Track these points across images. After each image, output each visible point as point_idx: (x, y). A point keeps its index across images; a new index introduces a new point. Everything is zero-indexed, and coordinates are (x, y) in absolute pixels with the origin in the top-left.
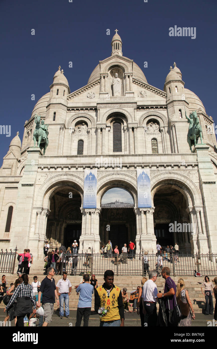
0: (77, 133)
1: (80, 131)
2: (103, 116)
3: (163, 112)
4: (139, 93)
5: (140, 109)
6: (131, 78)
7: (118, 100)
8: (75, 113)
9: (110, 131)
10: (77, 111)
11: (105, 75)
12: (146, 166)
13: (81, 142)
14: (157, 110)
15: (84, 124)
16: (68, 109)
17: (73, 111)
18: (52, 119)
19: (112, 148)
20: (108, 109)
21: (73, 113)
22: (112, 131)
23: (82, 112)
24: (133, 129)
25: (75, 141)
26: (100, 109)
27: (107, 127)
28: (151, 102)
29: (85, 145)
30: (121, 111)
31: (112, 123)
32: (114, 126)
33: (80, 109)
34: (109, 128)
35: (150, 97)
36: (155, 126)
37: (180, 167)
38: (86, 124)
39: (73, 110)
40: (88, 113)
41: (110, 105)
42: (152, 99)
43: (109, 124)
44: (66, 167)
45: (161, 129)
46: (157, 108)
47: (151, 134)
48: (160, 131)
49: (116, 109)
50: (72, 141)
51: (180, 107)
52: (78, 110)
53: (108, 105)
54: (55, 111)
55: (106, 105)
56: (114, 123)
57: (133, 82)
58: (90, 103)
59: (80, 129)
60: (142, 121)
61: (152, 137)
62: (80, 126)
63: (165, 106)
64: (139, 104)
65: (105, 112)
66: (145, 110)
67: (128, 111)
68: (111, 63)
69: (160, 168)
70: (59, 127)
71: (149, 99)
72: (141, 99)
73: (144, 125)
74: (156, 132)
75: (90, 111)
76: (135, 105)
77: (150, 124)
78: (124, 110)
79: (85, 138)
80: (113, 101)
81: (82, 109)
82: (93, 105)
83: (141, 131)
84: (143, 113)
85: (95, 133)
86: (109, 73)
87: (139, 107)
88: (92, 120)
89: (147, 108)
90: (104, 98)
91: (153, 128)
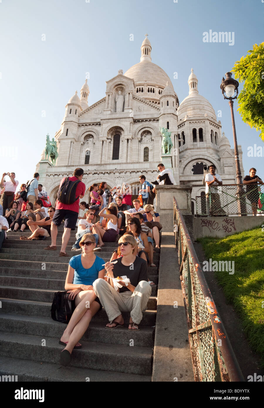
0: (86, 144)
1: (88, 143)
2: (105, 130)
4: (137, 108)
5: (136, 122)
6: (131, 95)
7: (118, 116)
8: (84, 128)
9: (110, 142)
10: (86, 127)
11: (109, 94)
12: (122, 172)
14: (151, 122)
15: (91, 137)
16: (79, 125)
17: (83, 127)
18: (65, 134)
19: (111, 156)
20: (109, 124)
21: (82, 128)
22: (112, 142)
23: (90, 127)
24: (128, 140)
25: (83, 152)
26: (103, 124)
27: (108, 139)
28: (146, 115)
30: (119, 125)
31: (113, 136)
32: (114, 138)
33: (88, 125)
34: (110, 140)
35: (146, 111)
36: (149, 136)
37: (147, 172)
38: (92, 136)
39: (83, 125)
40: (94, 128)
41: (111, 120)
42: (147, 112)
43: (110, 137)
44: (66, 174)
45: (152, 139)
46: (150, 120)
47: (144, 143)
50: (81, 151)
51: (168, 120)
52: (86, 125)
53: (109, 120)
54: (68, 128)
55: (107, 120)
56: (115, 136)
57: (133, 98)
58: (96, 119)
59: (88, 141)
60: (137, 133)
61: (145, 146)
62: (89, 139)
63: (158, 119)
64: (137, 118)
65: (107, 126)
66: (140, 123)
67: (125, 125)
68: (115, 83)
69: (132, 174)
70: (70, 141)
71: (145, 113)
72: (139, 113)
73: (139, 136)
74: (148, 142)
75: (97, 126)
76: (132, 120)
77: (144, 135)
78: (122, 124)
79: (91, 149)
80: (113, 117)
81: (90, 125)
82: (98, 120)
83: (136, 141)
84: (139, 125)
85: (99, 144)
86: (114, 91)
87: (136, 121)
88: (98, 134)
89: (142, 121)
90: (107, 114)
91: (147, 138)
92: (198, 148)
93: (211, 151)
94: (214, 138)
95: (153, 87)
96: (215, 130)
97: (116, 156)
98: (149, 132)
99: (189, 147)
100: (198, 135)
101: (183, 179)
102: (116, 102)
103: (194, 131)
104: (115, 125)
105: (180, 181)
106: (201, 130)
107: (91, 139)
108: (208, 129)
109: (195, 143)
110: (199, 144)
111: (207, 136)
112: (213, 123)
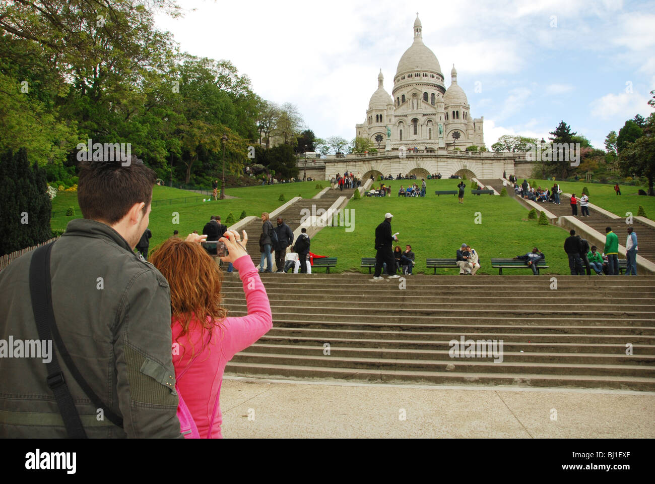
0: (399, 126)
3: (433, 117)
4: (425, 108)
7: (415, 112)
9: (412, 126)
10: (399, 117)
11: (410, 99)
12: (422, 143)
13: (401, 131)
16: (395, 116)
18: (389, 122)
19: (413, 133)
21: (397, 118)
23: (401, 117)
24: (421, 125)
26: (408, 116)
27: (411, 124)
28: (429, 112)
29: (403, 132)
31: (413, 122)
32: (414, 124)
36: (431, 123)
38: (402, 122)
39: (397, 116)
40: (403, 118)
41: (412, 115)
46: (431, 115)
47: (429, 126)
48: (433, 125)
49: (414, 117)
50: (397, 130)
51: (440, 115)
54: (390, 118)
55: (410, 115)
58: (403, 113)
60: (425, 121)
61: (429, 128)
63: (435, 114)
64: (425, 113)
65: (410, 118)
67: (419, 117)
69: (426, 144)
70: (392, 125)
71: (429, 110)
72: (425, 110)
73: (426, 123)
74: (431, 126)
76: (422, 115)
77: (428, 122)
79: (402, 129)
80: (413, 113)
82: (405, 114)
83: (425, 125)
84: (426, 117)
85: (406, 127)
86: (411, 97)
87: (424, 115)
88: (405, 121)
89: (428, 115)
90: (409, 111)
91: (430, 124)
92: (455, 123)
93: (463, 125)
94: (465, 116)
95: (426, 73)
96: (466, 111)
97: (415, 133)
98: (431, 121)
99: (451, 122)
100: (456, 115)
101: (447, 142)
102: (413, 103)
103: (454, 112)
104: (415, 117)
105: (446, 144)
106: (457, 112)
107: (402, 124)
108: (462, 111)
109: (454, 120)
110: (456, 120)
111: (461, 116)
112: (464, 107)
